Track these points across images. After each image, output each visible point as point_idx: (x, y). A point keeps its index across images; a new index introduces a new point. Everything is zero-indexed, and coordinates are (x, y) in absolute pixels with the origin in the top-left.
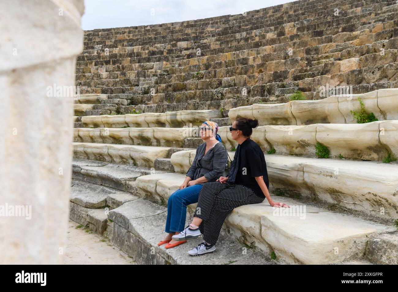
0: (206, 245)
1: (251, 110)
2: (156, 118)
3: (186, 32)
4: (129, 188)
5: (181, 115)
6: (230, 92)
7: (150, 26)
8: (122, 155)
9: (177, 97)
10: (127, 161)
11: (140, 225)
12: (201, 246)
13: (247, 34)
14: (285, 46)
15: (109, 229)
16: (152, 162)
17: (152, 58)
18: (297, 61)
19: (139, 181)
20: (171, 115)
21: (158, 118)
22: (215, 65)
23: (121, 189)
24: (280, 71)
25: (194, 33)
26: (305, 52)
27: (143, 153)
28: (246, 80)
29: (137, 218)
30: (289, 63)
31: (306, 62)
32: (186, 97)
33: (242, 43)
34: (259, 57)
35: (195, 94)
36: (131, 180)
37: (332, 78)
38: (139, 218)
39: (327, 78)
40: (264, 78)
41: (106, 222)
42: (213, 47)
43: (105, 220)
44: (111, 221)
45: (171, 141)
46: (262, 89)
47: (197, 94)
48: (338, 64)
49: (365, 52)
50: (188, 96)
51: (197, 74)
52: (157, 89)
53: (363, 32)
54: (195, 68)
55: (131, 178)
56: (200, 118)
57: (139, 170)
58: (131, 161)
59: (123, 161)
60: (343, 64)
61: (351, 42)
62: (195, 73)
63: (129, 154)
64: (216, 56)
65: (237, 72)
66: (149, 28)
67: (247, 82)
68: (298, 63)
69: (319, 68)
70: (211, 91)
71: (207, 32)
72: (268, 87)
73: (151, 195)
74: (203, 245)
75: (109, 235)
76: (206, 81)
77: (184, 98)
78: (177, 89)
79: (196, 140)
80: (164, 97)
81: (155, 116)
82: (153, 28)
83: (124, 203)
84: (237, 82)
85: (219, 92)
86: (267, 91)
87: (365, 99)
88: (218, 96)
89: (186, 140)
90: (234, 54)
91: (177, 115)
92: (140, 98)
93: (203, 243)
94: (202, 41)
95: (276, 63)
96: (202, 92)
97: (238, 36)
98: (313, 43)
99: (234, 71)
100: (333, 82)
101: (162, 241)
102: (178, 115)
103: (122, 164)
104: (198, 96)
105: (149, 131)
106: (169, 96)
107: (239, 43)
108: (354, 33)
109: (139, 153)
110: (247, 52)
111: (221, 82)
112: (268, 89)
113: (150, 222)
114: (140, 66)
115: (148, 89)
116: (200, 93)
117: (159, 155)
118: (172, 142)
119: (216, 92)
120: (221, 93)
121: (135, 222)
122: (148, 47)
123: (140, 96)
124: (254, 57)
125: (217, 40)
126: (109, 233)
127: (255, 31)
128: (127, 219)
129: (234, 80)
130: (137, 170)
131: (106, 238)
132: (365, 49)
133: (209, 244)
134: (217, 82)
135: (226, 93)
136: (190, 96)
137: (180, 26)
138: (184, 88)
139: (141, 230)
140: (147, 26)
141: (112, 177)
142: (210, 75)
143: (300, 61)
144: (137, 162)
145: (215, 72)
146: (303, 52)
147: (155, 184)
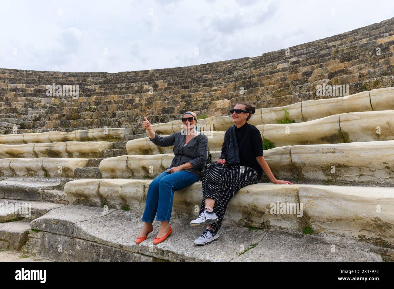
0: (212, 232)
1: (171, 125)
2: (63, 136)
3: (69, 79)
4: (48, 197)
5: (93, 132)
6: (127, 121)
7: (32, 71)
8: (31, 167)
9: (74, 124)
10: (36, 174)
11: (91, 228)
12: (207, 233)
13: (126, 85)
14: (163, 94)
15: (31, 242)
16: (72, 172)
17: (39, 94)
18: (178, 102)
19: (71, 185)
20: (81, 133)
21: (65, 136)
22: (104, 103)
23: (35, 199)
24: (168, 108)
25: (77, 81)
26: (181, 97)
27: (62, 163)
28: (138, 113)
29: (83, 221)
30: (172, 103)
31: (185, 103)
32: (83, 124)
33: (124, 90)
34: (144, 99)
35: (93, 122)
36: (49, 189)
37: (215, 111)
38: (85, 221)
39: (212, 111)
40: (154, 112)
41: (26, 233)
42: (97, 91)
43: (26, 232)
44: (37, 231)
45: (86, 153)
46: (156, 119)
47: (95, 122)
48: (215, 103)
49: (230, 98)
50: (86, 123)
51: (90, 108)
52: (50, 117)
53: (219, 88)
54: (86, 104)
55: (49, 187)
56: (115, 134)
57: (54, 181)
58: (42, 173)
59: (30, 174)
60: (218, 104)
61: (214, 93)
62: (88, 107)
63: (41, 165)
64: (104, 97)
65: (127, 108)
66: (30, 72)
67: (139, 114)
68: (179, 103)
69: (199, 106)
70: (109, 120)
71: (89, 82)
72: (162, 117)
73: (85, 199)
74: (208, 232)
75: (31, 249)
76: (101, 113)
77: (81, 124)
78: (71, 118)
79: (118, 150)
80: (60, 123)
81: (61, 134)
82: (35, 73)
83: (49, 211)
84: (130, 114)
85: (116, 121)
86: (160, 120)
87: (288, 109)
88: (115, 124)
89: (105, 152)
90: (120, 96)
91: (88, 132)
92: (32, 124)
93: (207, 230)
94: (86, 87)
95: (161, 103)
96: (100, 120)
97: (118, 85)
98: (184, 92)
99: (125, 107)
100: (217, 114)
101: (140, 238)
102: (90, 132)
103: (28, 177)
104: (95, 123)
105: (60, 145)
106: (64, 123)
107: (121, 90)
108: (213, 88)
109: (55, 163)
110: (131, 96)
111: (115, 114)
112: (162, 119)
113: (101, 223)
114: (27, 99)
115: (39, 117)
116: (97, 121)
117: (79, 165)
118: (88, 154)
119: (113, 120)
120: (118, 121)
121: (83, 225)
122: (33, 86)
123: (31, 122)
124: (140, 99)
125: (100, 87)
126: (31, 247)
127: (133, 83)
128: (71, 223)
129: (128, 113)
130: (50, 180)
131: (27, 253)
132: (230, 96)
133: (214, 231)
134: (111, 114)
135: (123, 122)
136: (87, 123)
137: (62, 75)
138: (79, 117)
139: (96, 233)
140: (29, 71)
141: (25, 187)
142: (102, 109)
143: (180, 103)
144: (49, 173)
145: (107, 107)
146: (179, 97)
147: (98, 185)
